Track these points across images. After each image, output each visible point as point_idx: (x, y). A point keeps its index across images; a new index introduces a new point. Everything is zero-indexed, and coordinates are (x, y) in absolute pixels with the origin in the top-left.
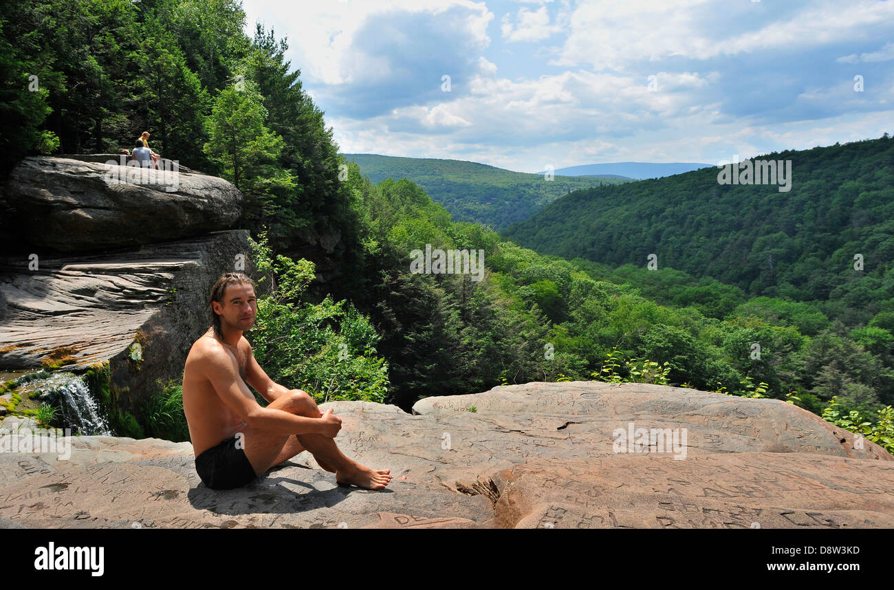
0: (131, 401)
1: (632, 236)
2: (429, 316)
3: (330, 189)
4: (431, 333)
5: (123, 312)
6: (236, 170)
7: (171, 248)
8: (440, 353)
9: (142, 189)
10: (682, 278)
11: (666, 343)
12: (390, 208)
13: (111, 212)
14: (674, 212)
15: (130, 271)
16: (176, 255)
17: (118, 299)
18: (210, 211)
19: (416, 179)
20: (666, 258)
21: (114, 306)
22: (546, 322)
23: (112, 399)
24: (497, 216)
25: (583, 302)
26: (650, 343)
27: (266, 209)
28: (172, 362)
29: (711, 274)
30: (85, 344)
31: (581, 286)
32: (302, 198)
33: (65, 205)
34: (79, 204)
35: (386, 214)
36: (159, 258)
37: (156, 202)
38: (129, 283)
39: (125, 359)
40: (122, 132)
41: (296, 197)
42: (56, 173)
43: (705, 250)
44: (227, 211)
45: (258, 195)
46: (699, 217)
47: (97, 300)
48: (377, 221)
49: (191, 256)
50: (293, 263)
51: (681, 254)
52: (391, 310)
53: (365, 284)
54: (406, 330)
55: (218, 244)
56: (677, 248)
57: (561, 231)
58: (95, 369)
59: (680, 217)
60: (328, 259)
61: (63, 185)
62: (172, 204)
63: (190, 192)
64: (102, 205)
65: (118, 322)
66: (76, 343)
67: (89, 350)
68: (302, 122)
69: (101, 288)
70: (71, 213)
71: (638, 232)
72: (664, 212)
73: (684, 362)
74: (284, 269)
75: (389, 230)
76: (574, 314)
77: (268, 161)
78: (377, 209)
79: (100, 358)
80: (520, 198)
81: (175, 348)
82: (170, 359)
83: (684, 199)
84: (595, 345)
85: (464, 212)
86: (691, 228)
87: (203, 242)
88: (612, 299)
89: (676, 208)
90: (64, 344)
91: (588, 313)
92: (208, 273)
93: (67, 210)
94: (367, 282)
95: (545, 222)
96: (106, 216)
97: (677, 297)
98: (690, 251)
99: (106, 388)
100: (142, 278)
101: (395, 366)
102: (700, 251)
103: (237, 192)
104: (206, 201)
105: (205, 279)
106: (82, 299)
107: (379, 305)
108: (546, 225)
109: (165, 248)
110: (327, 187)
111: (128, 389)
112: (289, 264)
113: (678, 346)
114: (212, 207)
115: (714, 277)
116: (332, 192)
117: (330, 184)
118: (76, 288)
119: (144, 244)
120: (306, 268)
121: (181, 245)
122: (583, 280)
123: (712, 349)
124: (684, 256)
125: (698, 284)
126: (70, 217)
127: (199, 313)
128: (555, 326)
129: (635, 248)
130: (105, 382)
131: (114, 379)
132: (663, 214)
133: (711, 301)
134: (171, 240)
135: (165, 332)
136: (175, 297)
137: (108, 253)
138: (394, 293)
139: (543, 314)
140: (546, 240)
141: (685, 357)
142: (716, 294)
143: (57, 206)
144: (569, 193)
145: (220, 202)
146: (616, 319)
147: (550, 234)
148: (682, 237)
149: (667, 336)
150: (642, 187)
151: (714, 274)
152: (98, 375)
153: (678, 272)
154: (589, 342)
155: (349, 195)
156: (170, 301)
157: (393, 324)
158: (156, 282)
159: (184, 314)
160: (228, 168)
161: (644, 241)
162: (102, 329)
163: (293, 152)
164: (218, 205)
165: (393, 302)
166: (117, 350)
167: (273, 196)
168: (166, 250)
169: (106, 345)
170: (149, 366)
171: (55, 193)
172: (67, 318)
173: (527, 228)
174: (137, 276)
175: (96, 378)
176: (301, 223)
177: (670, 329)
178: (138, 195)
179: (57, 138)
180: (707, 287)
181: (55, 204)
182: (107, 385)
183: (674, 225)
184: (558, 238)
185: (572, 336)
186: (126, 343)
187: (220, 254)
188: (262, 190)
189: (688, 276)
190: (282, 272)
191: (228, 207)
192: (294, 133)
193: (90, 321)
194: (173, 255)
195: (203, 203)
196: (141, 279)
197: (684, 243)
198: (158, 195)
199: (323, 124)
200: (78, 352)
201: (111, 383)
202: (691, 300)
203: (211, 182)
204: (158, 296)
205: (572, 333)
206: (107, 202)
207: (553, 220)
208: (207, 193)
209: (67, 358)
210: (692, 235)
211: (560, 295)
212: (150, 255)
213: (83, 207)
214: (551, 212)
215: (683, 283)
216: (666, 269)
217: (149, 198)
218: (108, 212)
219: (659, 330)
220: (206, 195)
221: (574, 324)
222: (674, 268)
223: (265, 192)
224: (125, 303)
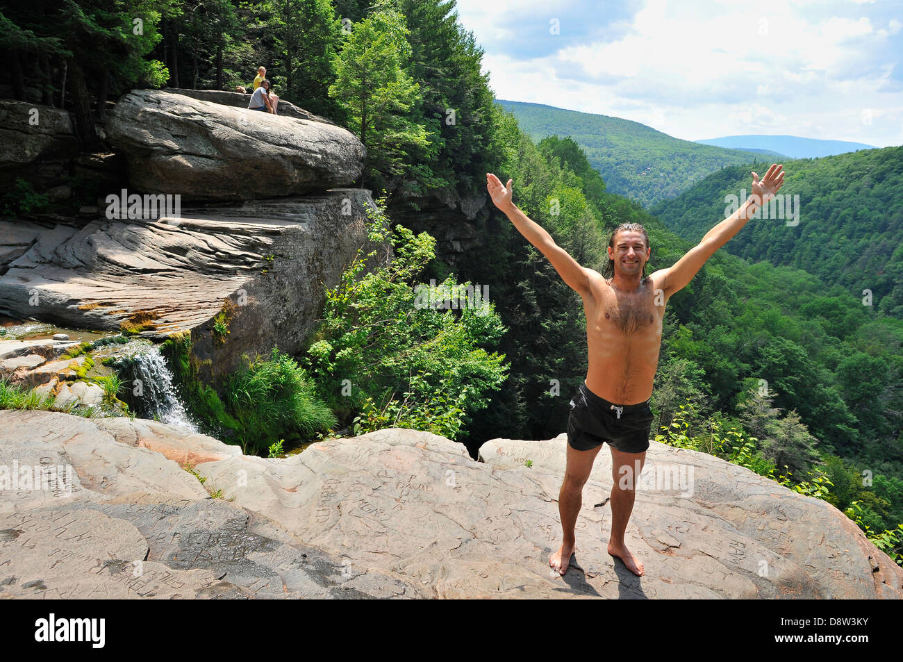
0: (213, 374)
1: (773, 228)
2: (565, 303)
3: (478, 145)
4: (565, 323)
5: (213, 277)
6: (364, 119)
7: (275, 207)
8: (570, 347)
9: (248, 138)
10: (814, 284)
11: (781, 360)
12: (549, 173)
13: (213, 161)
14: (820, 203)
15: (226, 231)
16: (280, 215)
17: (209, 261)
18: (325, 168)
19: (582, 137)
20: (803, 258)
21: (206, 270)
22: (674, 321)
23: (192, 371)
24: (650, 190)
25: (711, 302)
26: (767, 357)
27: (394, 167)
28: (263, 335)
29: (844, 283)
30: (168, 310)
31: (713, 283)
32: (443, 154)
33: (166, 150)
34: (180, 149)
35: (542, 180)
36: (261, 217)
37: (263, 155)
38: (224, 245)
39: (208, 330)
40: (245, 63)
41: (436, 152)
42: (159, 113)
43: (843, 252)
44: (344, 168)
45: (387, 150)
46: (845, 211)
47: (188, 261)
48: (531, 186)
49: (297, 219)
50: (413, 236)
51: (818, 255)
52: (533, 292)
53: (507, 258)
54: (544, 316)
55: (330, 207)
56: (815, 247)
57: (706, 214)
58: (174, 339)
59: (827, 209)
60: (469, 225)
61: (166, 126)
62: (279, 158)
63: (302, 145)
64: (205, 154)
65: (206, 288)
66: (159, 307)
67: (171, 317)
68: (451, 64)
69: (193, 248)
70: (171, 159)
71: (780, 224)
72: (811, 201)
73: (795, 385)
74: (402, 241)
75: (543, 200)
76: (701, 314)
77: (400, 113)
78: (532, 172)
79: (180, 327)
80: (674, 170)
81: (267, 321)
82: (260, 332)
83: (834, 187)
84: (714, 353)
85: (620, 182)
86: (834, 224)
87: (312, 202)
88: (740, 301)
89: (825, 198)
90: (146, 307)
91: (716, 315)
92: (314, 240)
93: (167, 155)
94: (510, 257)
95: (693, 201)
96: (208, 165)
97: (804, 306)
98: (827, 252)
99: (186, 360)
100: (238, 240)
101: (528, 355)
102: (838, 254)
103: (360, 146)
104: (319, 156)
105: (310, 246)
106: (173, 257)
107: (520, 284)
108: (693, 205)
109: (268, 206)
110: (475, 143)
111: (210, 362)
112: (408, 236)
113: (792, 364)
114: (326, 163)
115: (846, 286)
116: (481, 148)
117: (479, 139)
118: (169, 245)
119: (248, 200)
120: (425, 244)
121: (287, 204)
122: (716, 275)
123: (825, 372)
124: (821, 259)
125: (828, 293)
126: (169, 163)
127: (298, 284)
128: (681, 327)
129: (774, 243)
130: (184, 353)
131: (195, 350)
132: (810, 204)
133: (836, 315)
134: (278, 198)
135: (258, 303)
136: (271, 265)
137: (208, 207)
138: (538, 273)
139: (673, 311)
140: (691, 224)
141: (797, 379)
142: (843, 308)
143: (157, 150)
144: (722, 169)
145: (337, 158)
146: (740, 325)
147: (695, 216)
148: (823, 235)
149: (784, 351)
150: (795, 167)
151: (846, 283)
152: (177, 346)
153: (810, 276)
154: (709, 349)
155: (500, 154)
156: (267, 269)
157: (533, 307)
158: (253, 247)
159: (281, 284)
160: (356, 115)
161: (784, 235)
162: (189, 294)
163: (438, 98)
164: (334, 162)
165: (537, 283)
166: (201, 319)
167: (404, 153)
168: (271, 209)
169: (191, 313)
170: (236, 339)
171: (156, 136)
172: (156, 277)
173: (676, 207)
174: (233, 237)
175: (174, 349)
176: (440, 183)
177: (788, 344)
178: (243, 145)
179: (166, 70)
180: (836, 298)
181: (155, 148)
182: (187, 356)
183: (818, 219)
184: (703, 222)
185: (695, 340)
186: (212, 313)
187: (330, 218)
188: (391, 145)
189: (820, 282)
190: (400, 245)
191: (345, 164)
192: (443, 76)
193: (178, 283)
194: (278, 215)
195: (316, 159)
196: (236, 242)
197: (824, 241)
198: (265, 147)
199: (479, 67)
200: (159, 317)
201: (191, 355)
202: (817, 312)
203: (329, 134)
204: (253, 263)
205: (696, 337)
206: (210, 150)
207: (701, 200)
208: (322, 147)
209: (148, 323)
210: (833, 233)
211: (692, 291)
212: (253, 213)
213: (184, 154)
214: (701, 190)
215: (814, 290)
216: (800, 271)
217: (255, 149)
218: (210, 162)
219: (778, 344)
220: (320, 150)
221: (699, 326)
222: (808, 271)
223: (395, 147)
224: (217, 266)
